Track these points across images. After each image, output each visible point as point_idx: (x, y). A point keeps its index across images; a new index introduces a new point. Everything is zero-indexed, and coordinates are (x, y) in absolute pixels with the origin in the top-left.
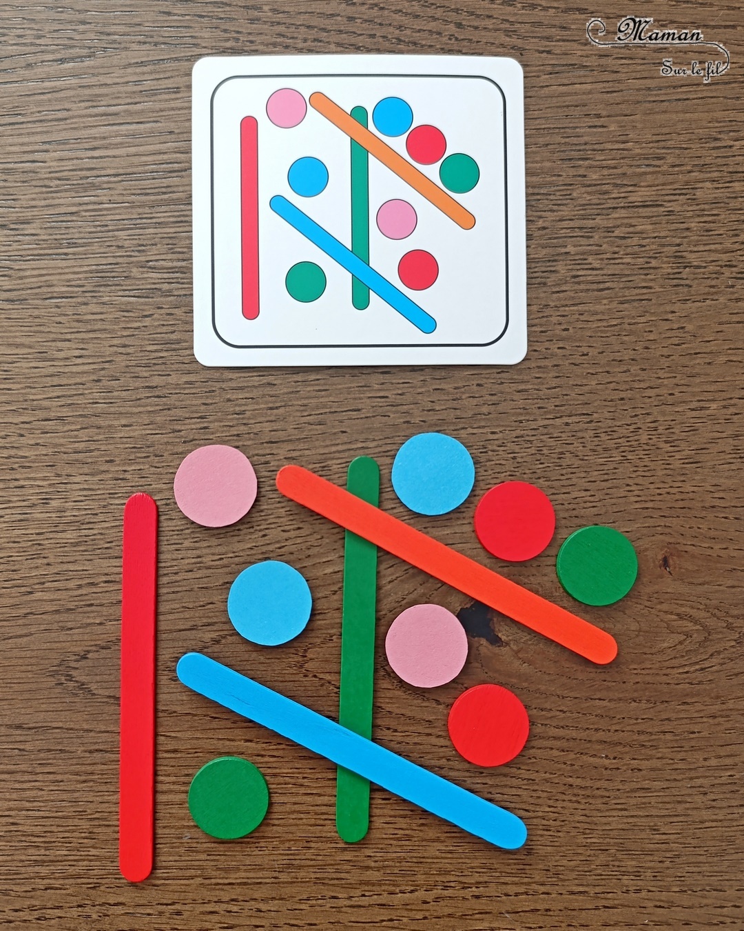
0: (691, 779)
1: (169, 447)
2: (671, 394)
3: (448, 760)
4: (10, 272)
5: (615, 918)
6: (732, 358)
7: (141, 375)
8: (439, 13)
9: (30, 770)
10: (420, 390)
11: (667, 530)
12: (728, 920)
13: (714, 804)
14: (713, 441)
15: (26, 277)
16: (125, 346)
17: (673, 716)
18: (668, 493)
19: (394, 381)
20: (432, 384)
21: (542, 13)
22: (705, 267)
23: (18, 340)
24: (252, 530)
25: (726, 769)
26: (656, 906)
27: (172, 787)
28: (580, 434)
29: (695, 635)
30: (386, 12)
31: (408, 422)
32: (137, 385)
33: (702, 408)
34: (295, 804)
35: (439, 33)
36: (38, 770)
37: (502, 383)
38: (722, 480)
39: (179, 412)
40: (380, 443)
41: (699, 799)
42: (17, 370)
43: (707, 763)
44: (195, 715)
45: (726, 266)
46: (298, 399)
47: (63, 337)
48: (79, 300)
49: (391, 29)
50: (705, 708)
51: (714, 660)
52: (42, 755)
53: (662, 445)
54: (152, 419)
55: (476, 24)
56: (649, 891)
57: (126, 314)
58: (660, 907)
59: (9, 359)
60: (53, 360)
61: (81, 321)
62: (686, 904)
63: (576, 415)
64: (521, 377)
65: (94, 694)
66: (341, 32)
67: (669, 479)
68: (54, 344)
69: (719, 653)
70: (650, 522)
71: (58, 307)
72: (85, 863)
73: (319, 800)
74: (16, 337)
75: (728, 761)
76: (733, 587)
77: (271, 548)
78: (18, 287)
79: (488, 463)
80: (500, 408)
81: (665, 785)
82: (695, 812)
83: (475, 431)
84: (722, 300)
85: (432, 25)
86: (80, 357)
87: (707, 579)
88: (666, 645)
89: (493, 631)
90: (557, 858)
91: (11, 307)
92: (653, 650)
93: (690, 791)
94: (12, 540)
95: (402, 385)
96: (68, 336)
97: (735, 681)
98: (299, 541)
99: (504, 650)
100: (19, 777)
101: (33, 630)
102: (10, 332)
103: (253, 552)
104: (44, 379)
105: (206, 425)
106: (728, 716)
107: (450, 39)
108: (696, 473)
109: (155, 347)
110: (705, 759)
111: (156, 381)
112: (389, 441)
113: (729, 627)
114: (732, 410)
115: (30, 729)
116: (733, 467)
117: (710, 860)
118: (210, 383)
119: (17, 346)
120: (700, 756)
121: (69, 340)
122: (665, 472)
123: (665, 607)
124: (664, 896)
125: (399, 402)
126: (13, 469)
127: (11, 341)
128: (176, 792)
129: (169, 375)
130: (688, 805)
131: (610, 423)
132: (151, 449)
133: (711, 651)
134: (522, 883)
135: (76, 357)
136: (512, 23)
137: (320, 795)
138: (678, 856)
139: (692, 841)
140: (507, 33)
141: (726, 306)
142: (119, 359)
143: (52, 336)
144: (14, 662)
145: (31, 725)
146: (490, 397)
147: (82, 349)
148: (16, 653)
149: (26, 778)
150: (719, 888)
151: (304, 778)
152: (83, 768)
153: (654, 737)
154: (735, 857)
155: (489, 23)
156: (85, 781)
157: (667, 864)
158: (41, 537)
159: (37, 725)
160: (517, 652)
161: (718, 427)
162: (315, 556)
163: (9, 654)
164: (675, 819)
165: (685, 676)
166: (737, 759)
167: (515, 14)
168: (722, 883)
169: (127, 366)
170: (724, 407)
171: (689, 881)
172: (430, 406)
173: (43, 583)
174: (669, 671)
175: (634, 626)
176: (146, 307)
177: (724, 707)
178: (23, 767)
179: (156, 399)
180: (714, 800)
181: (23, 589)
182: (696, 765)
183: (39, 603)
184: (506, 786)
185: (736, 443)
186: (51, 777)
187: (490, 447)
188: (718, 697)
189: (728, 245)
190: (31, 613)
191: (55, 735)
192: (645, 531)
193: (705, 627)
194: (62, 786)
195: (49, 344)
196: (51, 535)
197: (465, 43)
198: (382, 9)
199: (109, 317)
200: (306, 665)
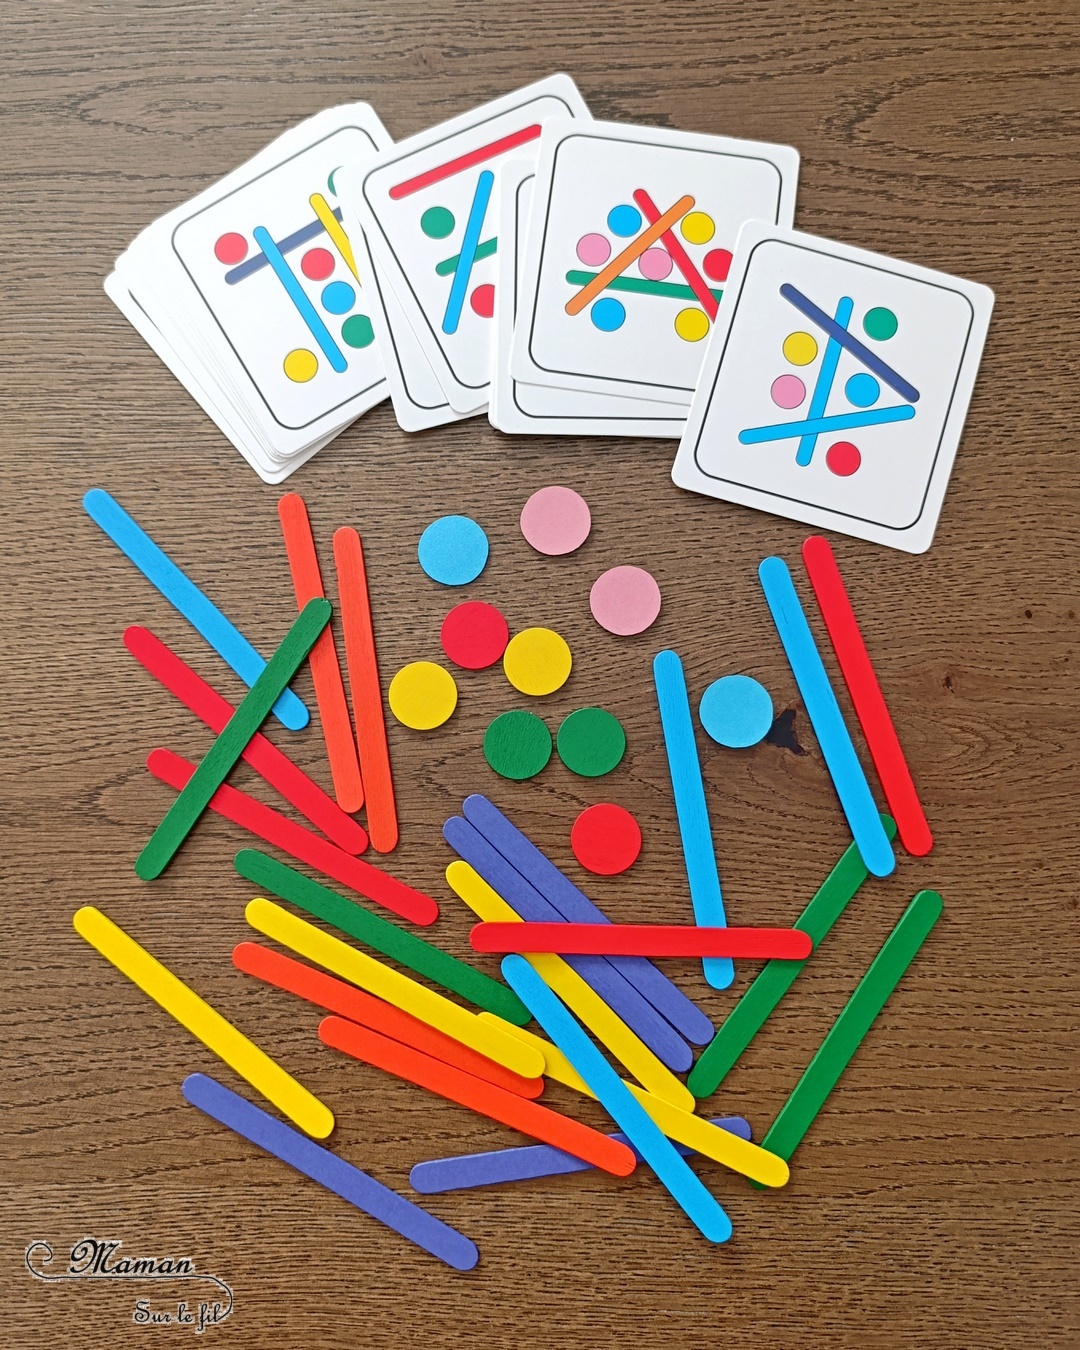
0: (978, 874)
1: (513, 585)
2: (948, 536)
3: (759, 855)
4: (380, 441)
5: (913, 1000)
6: (1001, 504)
10: (728, 535)
11: (949, 654)
12: (1017, 1004)
13: (1000, 897)
14: (987, 576)
15: (393, 444)
16: (476, 501)
17: (959, 818)
18: (948, 621)
21: (827, 217)
22: (975, 427)
23: (387, 497)
24: (584, 655)
25: (1009, 866)
26: (950, 990)
28: (868, 571)
29: (977, 746)
31: (718, 562)
33: (976, 548)
38: (997, 610)
40: (694, 579)
41: (986, 893)
42: (386, 521)
43: (992, 861)
44: (537, 813)
45: (994, 425)
46: (622, 543)
47: (424, 494)
48: (438, 463)
50: (987, 811)
51: (995, 768)
53: (942, 580)
56: (944, 976)
57: (478, 474)
58: (954, 991)
59: (380, 512)
60: (416, 513)
61: (439, 481)
62: (977, 988)
63: (864, 555)
65: (450, 795)
67: (948, 609)
68: (417, 500)
69: (999, 761)
70: (933, 647)
71: (421, 469)
72: (442, 943)
73: (645, 889)
74: (385, 494)
75: (1011, 859)
76: (1010, 703)
77: (600, 670)
78: (387, 453)
81: (955, 879)
82: (982, 905)
84: (991, 454)
86: (439, 510)
87: (986, 696)
88: (950, 754)
89: (797, 742)
90: (859, 944)
91: (381, 469)
92: (939, 759)
93: (977, 886)
96: (429, 493)
97: (1015, 787)
98: (624, 664)
99: (806, 758)
102: (380, 490)
103: (585, 673)
104: (409, 529)
105: (543, 566)
106: (1009, 818)
108: (973, 603)
110: (990, 857)
111: (502, 530)
112: (701, 578)
113: (1008, 739)
114: (1003, 549)
116: (1006, 598)
117: (998, 948)
119: (386, 501)
120: (985, 854)
121: (430, 497)
122: (945, 603)
123: (948, 721)
124: (957, 980)
125: (710, 545)
126: (382, 604)
127: (381, 497)
130: (976, 898)
131: (895, 561)
132: (498, 587)
133: (992, 759)
134: (827, 967)
137: (646, 885)
138: (969, 944)
139: (981, 931)
141: (994, 460)
143: (415, 493)
150: (1007, 974)
152: (441, 859)
153: (942, 836)
154: (1021, 946)
157: (959, 951)
161: (991, 564)
162: (638, 677)
164: (965, 911)
165: (969, 782)
166: (1019, 857)
168: (1011, 970)
170: (996, 547)
171: (979, 967)
172: (736, 548)
174: (954, 778)
175: (922, 738)
176: (494, 468)
177: (1006, 810)
180: (1000, 894)
182: (982, 863)
184: (811, 879)
185: (1007, 577)
186: (413, 867)
188: (999, 801)
189: (995, 407)
191: (417, 831)
192: (929, 654)
193: (986, 739)
194: (423, 875)
195: (413, 499)
199: (463, 477)
200: (632, 771)
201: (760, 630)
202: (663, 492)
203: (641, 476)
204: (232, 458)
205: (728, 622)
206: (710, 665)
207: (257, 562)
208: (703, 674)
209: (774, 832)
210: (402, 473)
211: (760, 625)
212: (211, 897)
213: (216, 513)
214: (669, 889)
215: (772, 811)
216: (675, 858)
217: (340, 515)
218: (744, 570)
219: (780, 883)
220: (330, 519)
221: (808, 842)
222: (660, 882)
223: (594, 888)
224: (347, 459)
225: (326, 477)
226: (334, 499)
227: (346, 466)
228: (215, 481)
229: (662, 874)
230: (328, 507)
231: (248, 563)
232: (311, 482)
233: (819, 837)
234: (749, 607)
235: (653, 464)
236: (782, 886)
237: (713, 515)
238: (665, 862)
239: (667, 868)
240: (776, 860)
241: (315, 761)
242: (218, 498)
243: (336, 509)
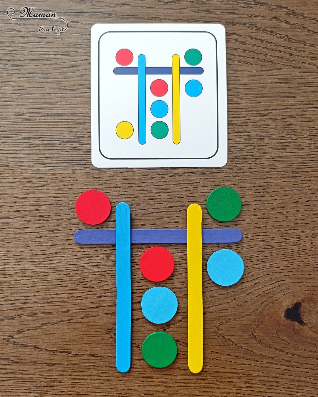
3: (280, 374)
7: (150, 203)
8: (282, 49)
9: (97, 375)
10: (271, 212)
16: (143, 191)
19: (260, 208)
20: (277, 210)
23: (97, 187)
27: (159, 384)
30: (260, 48)
31: (266, 226)
32: (148, 207)
34: (213, 392)
35: (282, 58)
36: (101, 375)
37: (307, 210)
39: (166, 220)
40: (254, 235)
47: (116, 186)
49: (262, 55)
52: (103, 368)
54: (154, 222)
55: (298, 54)
57: (144, 177)
60: (112, 196)
61: (125, 179)
64: (315, 208)
66: (240, 56)
68: (113, 189)
73: (223, 391)
74: (96, 185)
79: (300, 245)
80: (306, 221)
83: (295, 231)
85: (279, 54)
86: (124, 195)
89: (301, 318)
91: (94, 172)
94: (92, 274)
95: (263, 210)
96: (119, 186)
99: (305, 327)
100: (92, 378)
101: (100, 313)
102: (94, 183)
105: (177, 225)
107: (287, 60)
109: (156, 191)
111: (157, 206)
112: (257, 234)
115: (98, 357)
118: (180, 207)
125: (262, 217)
128: (161, 386)
129: (162, 203)
135: (122, 195)
136: (314, 54)
137: (224, 389)
140: (312, 58)
142: (141, 196)
143: (112, 185)
144: (91, 327)
145: (98, 355)
146: (301, 216)
147: (125, 191)
148: (92, 323)
149: (96, 378)
151: (217, 381)
155: (304, 54)
156: (121, 380)
158: (105, 273)
159: (101, 355)
160: (311, 328)
163: (90, 324)
167: (315, 51)
169: (144, 199)
172: (275, 219)
173: (106, 293)
176: (153, 174)
178: (95, 373)
179: (156, 214)
181: (96, 295)
183: (103, 302)
184: (304, 386)
186: (107, 378)
187: (301, 238)
190: (100, 306)
194: (111, 382)
195: (111, 189)
196: (110, 272)
197: (293, 62)
198: (258, 46)
199: (137, 178)
200: (219, 332)
201: (286, 262)
202: (239, 189)
203: (229, 181)
204: (16, 163)
205: (270, 257)
206: (260, 279)
207: (28, 219)
208: (256, 283)
209: (288, 364)
210: (105, 175)
211: (286, 259)
212: (3, 391)
213: (8, 192)
214: (235, 391)
215: (287, 353)
216: (239, 376)
217: (72, 195)
218: (279, 231)
219: (289, 388)
220: (67, 197)
221: (304, 368)
222: (231, 387)
223: (198, 390)
224: (77, 166)
225: (65, 175)
226: (69, 187)
227: (76, 170)
228: (7, 175)
229: (231, 383)
230: (66, 191)
231: (24, 219)
232: (57, 178)
233: (309, 366)
234: (280, 250)
235: (235, 174)
236: (290, 390)
237: (264, 202)
238: (234, 378)
239: (234, 380)
240: (288, 377)
241: (57, 323)
242: (8, 184)
243: (70, 192)
